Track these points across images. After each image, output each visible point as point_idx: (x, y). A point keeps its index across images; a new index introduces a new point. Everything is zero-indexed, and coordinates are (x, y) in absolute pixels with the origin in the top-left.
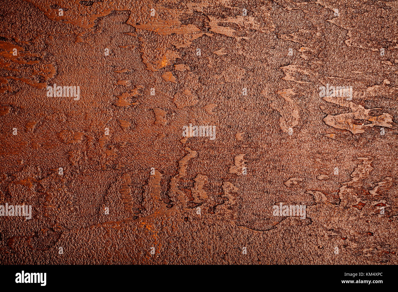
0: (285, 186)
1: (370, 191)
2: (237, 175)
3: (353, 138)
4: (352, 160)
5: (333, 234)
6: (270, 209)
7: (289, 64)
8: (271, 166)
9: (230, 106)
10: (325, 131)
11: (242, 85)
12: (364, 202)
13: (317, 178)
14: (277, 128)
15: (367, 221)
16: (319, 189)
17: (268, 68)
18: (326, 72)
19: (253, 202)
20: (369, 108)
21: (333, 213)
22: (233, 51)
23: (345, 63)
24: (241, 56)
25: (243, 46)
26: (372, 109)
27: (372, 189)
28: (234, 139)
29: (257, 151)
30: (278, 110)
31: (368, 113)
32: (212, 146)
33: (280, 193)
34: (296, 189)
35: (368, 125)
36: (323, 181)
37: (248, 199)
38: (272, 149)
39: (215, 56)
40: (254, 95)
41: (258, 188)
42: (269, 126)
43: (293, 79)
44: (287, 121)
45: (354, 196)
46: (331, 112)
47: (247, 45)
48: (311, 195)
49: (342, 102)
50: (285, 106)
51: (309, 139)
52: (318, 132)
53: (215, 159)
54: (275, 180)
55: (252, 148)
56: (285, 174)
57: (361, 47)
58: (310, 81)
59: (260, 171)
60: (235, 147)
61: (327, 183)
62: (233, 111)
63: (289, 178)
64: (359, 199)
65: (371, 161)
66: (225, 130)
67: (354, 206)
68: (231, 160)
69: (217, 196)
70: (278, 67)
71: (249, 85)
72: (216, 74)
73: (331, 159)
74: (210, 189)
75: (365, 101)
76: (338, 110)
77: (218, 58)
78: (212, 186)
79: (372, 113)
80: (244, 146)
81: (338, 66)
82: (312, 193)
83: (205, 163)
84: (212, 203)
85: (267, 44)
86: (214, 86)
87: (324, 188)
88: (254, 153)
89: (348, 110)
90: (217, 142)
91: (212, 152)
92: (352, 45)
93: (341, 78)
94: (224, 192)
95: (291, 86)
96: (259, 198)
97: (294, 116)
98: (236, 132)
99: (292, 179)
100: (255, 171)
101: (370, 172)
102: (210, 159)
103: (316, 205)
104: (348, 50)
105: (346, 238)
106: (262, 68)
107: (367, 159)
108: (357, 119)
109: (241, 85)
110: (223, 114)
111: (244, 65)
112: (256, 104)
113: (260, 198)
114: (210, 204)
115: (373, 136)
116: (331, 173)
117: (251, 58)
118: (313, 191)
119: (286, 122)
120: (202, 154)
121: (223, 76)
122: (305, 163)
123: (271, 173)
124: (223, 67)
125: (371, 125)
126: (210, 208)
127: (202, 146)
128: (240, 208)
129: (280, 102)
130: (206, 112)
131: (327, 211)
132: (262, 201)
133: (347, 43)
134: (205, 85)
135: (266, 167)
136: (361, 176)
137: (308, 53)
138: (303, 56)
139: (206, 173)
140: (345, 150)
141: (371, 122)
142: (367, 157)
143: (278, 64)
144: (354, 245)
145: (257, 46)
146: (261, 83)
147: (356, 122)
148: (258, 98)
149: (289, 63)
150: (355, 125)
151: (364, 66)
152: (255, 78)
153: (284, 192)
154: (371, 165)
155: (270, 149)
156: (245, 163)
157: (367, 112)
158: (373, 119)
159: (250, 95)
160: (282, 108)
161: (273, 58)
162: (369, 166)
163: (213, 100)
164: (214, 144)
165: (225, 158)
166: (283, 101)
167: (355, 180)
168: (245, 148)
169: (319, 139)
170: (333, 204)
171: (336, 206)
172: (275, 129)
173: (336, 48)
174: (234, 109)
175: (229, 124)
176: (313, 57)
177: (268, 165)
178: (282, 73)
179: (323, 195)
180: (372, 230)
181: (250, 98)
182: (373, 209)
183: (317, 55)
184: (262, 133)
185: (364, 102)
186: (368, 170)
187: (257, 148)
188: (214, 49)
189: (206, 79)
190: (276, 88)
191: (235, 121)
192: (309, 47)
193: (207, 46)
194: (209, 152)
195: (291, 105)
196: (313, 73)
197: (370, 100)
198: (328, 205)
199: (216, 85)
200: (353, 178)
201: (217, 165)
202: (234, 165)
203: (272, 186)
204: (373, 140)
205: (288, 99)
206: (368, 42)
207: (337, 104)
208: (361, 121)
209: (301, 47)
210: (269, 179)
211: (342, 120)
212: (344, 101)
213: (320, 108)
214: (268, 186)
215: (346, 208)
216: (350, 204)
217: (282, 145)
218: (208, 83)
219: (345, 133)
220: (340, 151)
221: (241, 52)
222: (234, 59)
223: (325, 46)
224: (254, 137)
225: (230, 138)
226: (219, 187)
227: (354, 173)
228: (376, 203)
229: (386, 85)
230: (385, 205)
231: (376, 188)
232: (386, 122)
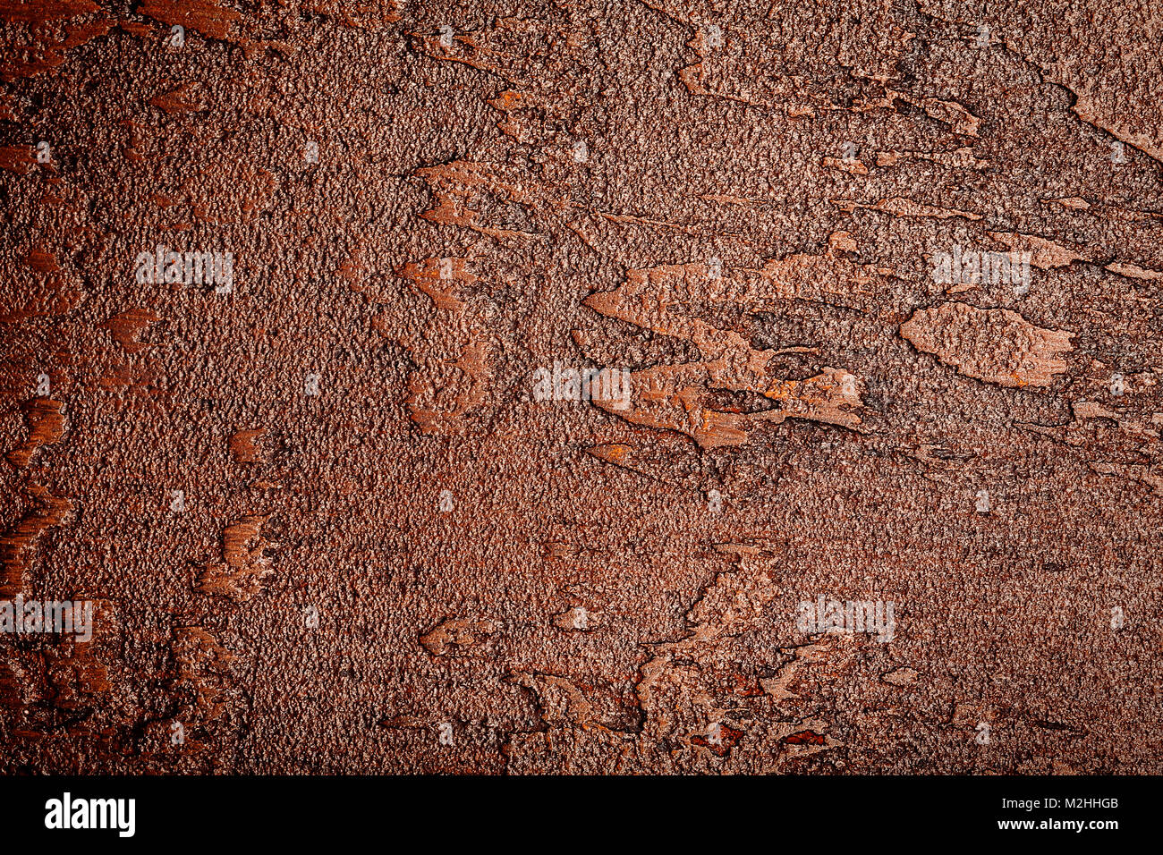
0: (425, 649)
1: (764, 683)
2: (231, 600)
3: (701, 464)
4: (696, 555)
6: (360, 744)
7: (453, 159)
8: (370, 569)
9: (210, 319)
10: (592, 432)
11: (263, 237)
12: (735, 724)
13: (551, 621)
14: (396, 417)
16: (559, 667)
17: (368, 171)
18: (600, 195)
19: (296, 713)
20: (770, 347)
21: (613, 765)
22: (229, 99)
23: (678, 162)
24: (262, 121)
25: (272, 79)
26: (781, 351)
27: (771, 672)
28: (226, 457)
29: (316, 508)
30: (406, 345)
31: (763, 363)
32: (137, 479)
33: (402, 680)
34: (467, 664)
35: (765, 415)
36: (576, 635)
37: (274, 700)
38: (377, 500)
39: (156, 116)
40: (311, 280)
41: (315, 655)
42: (367, 405)
43: (469, 218)
44: (442, 389)
46: (615, 359)
47: (289, 77)
48: (526, 690)
49: (663, 316)
50: (434, 328)
51: (525, 462)
52: (562, 439)
53: (147, 535)
54: (384, 627)
55: (296, 495)
56: (424, 605)
57: (745, 95)
58: (536, 230)
59: (324, 589)
60: (229, 486)
61: (591, 643)
62: (225, 340)
63: (443, 620)
64: (721, 711)
65: (772, 562)
66: (190, 418)
67: (698, 740)
68: (212, 540)
69: (147, 685)
70: (408, 167)
71: (292, 239)
72: (160, 188)
73: (612, 548)
74: (121, 656)
75: (756, 317)
76: (643, 351)
77: (167, 123)
78: (132, 643)
79: (782, 366)
80: (266, 485)
81: (650, 173)
82: (530, 681)
83: (107, 548)
84: (131, 710)
85: (367, 75)
86: (148, 238)
87: (582, 665)
88: (303, 514)
89: (686, 350)
90: (155, 466)
91: (135, 504)
92: (708, 87)
93: (658, 219)
94: (179, 668)
95: (461, 245)
96: (320, 697)
97: (468, 369)
98: (234, 428)
99: (451, 625)
100: (307, 588)
101: (765, 606)
102: (125, 533)
103: (545, 730)
104: (693, 110)
106: (344, 171)
107: (755, 550)
108: (720, 390)
109: (258, 238)
110: (181, 354)
111: (275, 154)
112: (319, 315)
113: (323, 698)
114: (123, 714)
115: (780, 461)
116: (609, 603)
117: (302, 129)
118: (536, 673)
119: (436, 392)
120: (95, 510)
121: (189, 199)
122: (505, 561)
123: (367, 597)
124: (189, 162)
125: (775, 416)
126: (123, 729)
127: (95, 479)
128: (242, 737)
129: (414, 311)
130: (113, 342)
131: (591, 759)
132: (332, 708)
133: (688, 80)
134: (115, 231)
135: (350, 572)
136: (728, 618)
137: (529, 113)
138: (514, 126)
139: (109, 589)
140: (666, 511)
141: (776, 404)
142: (754, 543)
143: (408, 156)
145: (329, 81)
146: (338, 231)
147: (717, 400)
148: (327, 290)
149: (455, 153)
150: (708, 413)
151: (756, 176)
152: (316, 210)
153: (419, 676)
154: (770, 575)
155: (370, 498)
156: (267, 553)
157: (760, 360)
158: (785, 393)
159: (296, 281)
160: (422, 333)
161: (391, 129)
162: (765, 579)
163: (143, 295)
164: (144, 473)
165: (184, 530)
166: (427, 308)
167: (706, 633)
168: (267, 495)
169: (567, 464)
170: (614, 730)
171: (626, 736)
172: (391, 419)
173: (643, 100)
174: (226, 333)
175: (206, 396)
176: (551, 133)
177: (357, 563)
178: (425, 192)
179: (576, 694)
181: (293, 291)
182: (774, 756)
183: (566, 123)
184: (339, 435)
185: (751, 322)
186: (757, 598)
187: (315, 493)
188: (154, 87)
189: (120, 207)
190: (400, 253)
191: (229, 381)
192: (536, 90)
193: (128, 74)
194: (120, 504)
195: (459, 326)
196: (550, 198)
197: (773, 316)
198: (595, 731)
199: (158, 232)
200: (697, 625)
201: (152, 559)
202: (223, 560)
203: (372, 649)
204: (780, 474)
205: (448, 300)
206: (774, 79)
207: (639, 328)
208: (736, 396)
209: (506, 89)
210: (360, 621)
211: (661, 391)
212: (671, 316)
213: (573, 340)
214: (358, 649)
215: (665, 746)
216: (682, 732)
217: (419, 486)
218: (125, 225)
219: (670, 442)
220: (648, 517)
222: (235, 132)
223: (601, 89)
224: (304, 449)
225: (207, 451)
226: (159, 648)
227: (705, 607)
228: (786, 730)
229: (842, 254)
230: (821, 740)
231: (791, 670)
232: (836, 402)
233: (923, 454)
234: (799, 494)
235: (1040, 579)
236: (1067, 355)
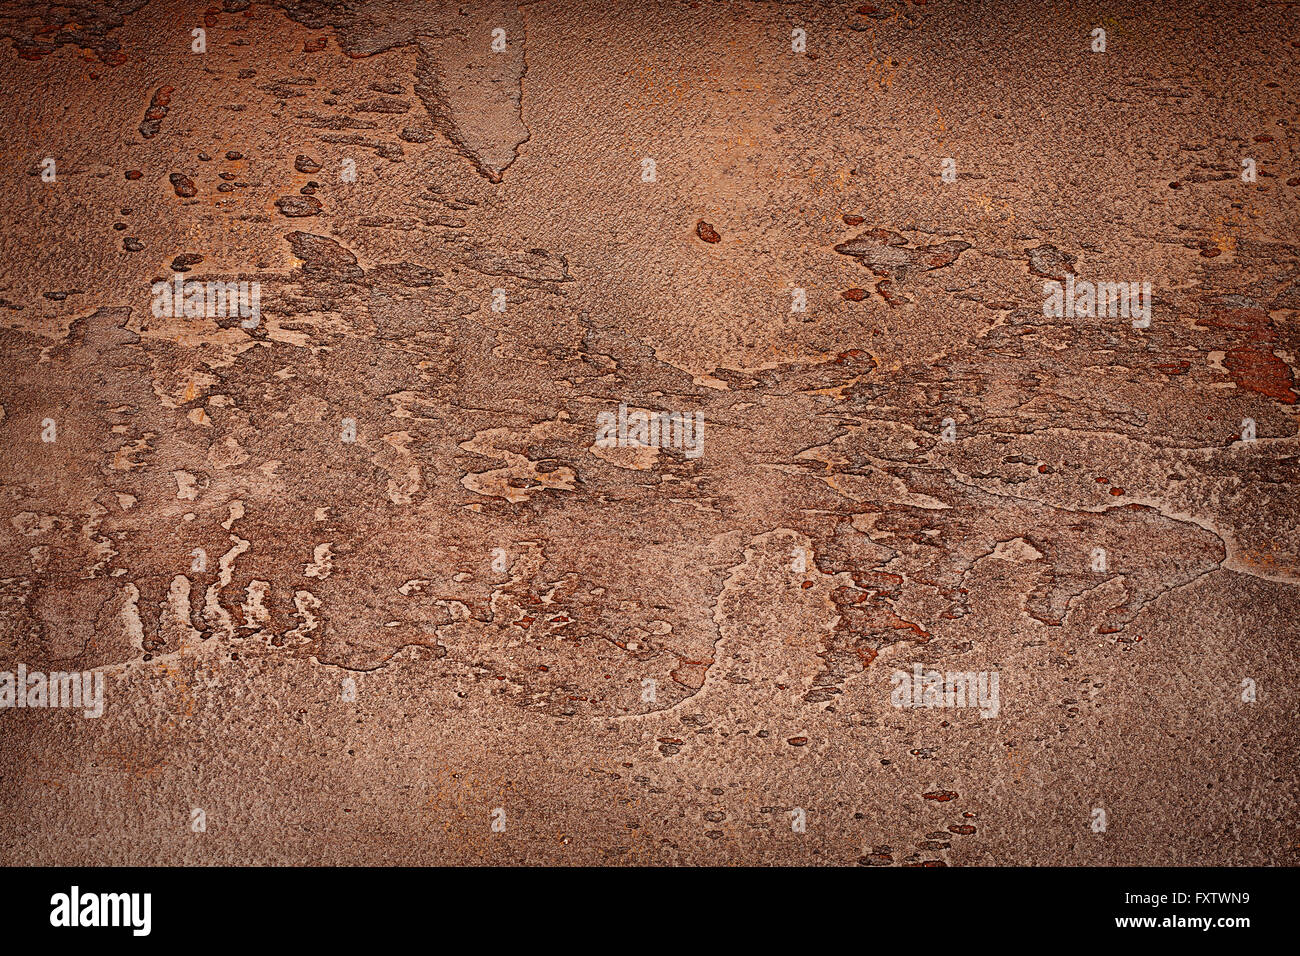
0: (400, 593)
1: (542, 598)
4: (510, 547)
5: (482, 671)
6: (375, 634)
7: (400, 391)
8: (375, 562)
12: (531, 616)
13: (452, 579)
14: (383, 498)
15: (539, 648)
16: (457, 597)
20: (536, 460)
23: (494, 386)
25: (323, 362)
26: (540, 461)
27: (543, 593)
29: (351, 538)
30: (385, 468)
31: (533, 467)
34: (418, 598)
35: (536, 488)
36: (462, 584)
38: (377, 533)
42: (370, 494)
43: (408, 414)
44: (401, 486)
45: (515, 606)
46: (472, 469)
48: (443, 607)
49: (491, 450)
52: (452, 503)
53: (281, 554)
55: (343, 533)
56: (399, 575)
57: (519, 358)
60: (314, 531)
63: (407, 582)
64: (524, 611)
65: (542, 548)
67: (515, 623)
68: (308, 554)
74: (274, 604)
75: (529, 448)
76: (484, 465)
77: (280, 383)
78: (277, 599)
79: (541, 468)
80: (330, 530)
81: (482, 392)
82: (445, 604)
85: (362, 359)
87: (466, 596)
88: (346, 541)
89: (501, 464)
91: (276, 541)
92: (504, 355)
93: (487, 410)
97: (411, 477)
99: (410, 582)
101: (540, 567)
103: (452, 624)
105: (504, 678)
107: (535, 544)
108: (516, 479)
115: (543, 507)
116: (475, 569)
118: (447, 600)
119: (399, 487)
120: (259, 545)
125: (539, 488)
126: (275, 635)
127: (258, 532)
136: (525, 573)
138: (424, 376)
139: (267, 577)
141: (540, 484)
144: (518, 688)
147: (515, 483)
150: (512, 488)
154: (542, 554)
156: (332, 558)
157: (532, 465)
158: (543, 478)
162: (539, 555)
166: (393, 453)
167: (516, 579)
168: (330, 534)
169: (455, 513)
170: (481, 621)
171: (486, 624)
176: (440, 378)
178: (389, 405)
179: (464, 608)
180: (547, 660)
182: (547, 628)
183: (446, 373)
185: (527, 451)
186: (536, 563)
187: (351, 532)
188: (274, 369)
190: (380, 431)
193: (262, 364)
195: (407, 459)
197: (537, 447)
198: (472, 622)
200: (512, 576)
204: (543, 512)
205: (401, 449)
207: (481, 455)
208: (523, 481)
209: (420, 361)
211: (492, 481)
212: (494, 450)
213: (454, 462)
215: (502, 627)
216: (509, 620)
221: (318, 373)
225: (305, 517)
227: (514, 569)
228: (552, 617)
229: (563, 420)
230: (565, 620)
231: (552, 591)
232: (565, 481)
233: (601, 500)
234: (549, 519)
235: (654, 548)
236: (658, 456)
